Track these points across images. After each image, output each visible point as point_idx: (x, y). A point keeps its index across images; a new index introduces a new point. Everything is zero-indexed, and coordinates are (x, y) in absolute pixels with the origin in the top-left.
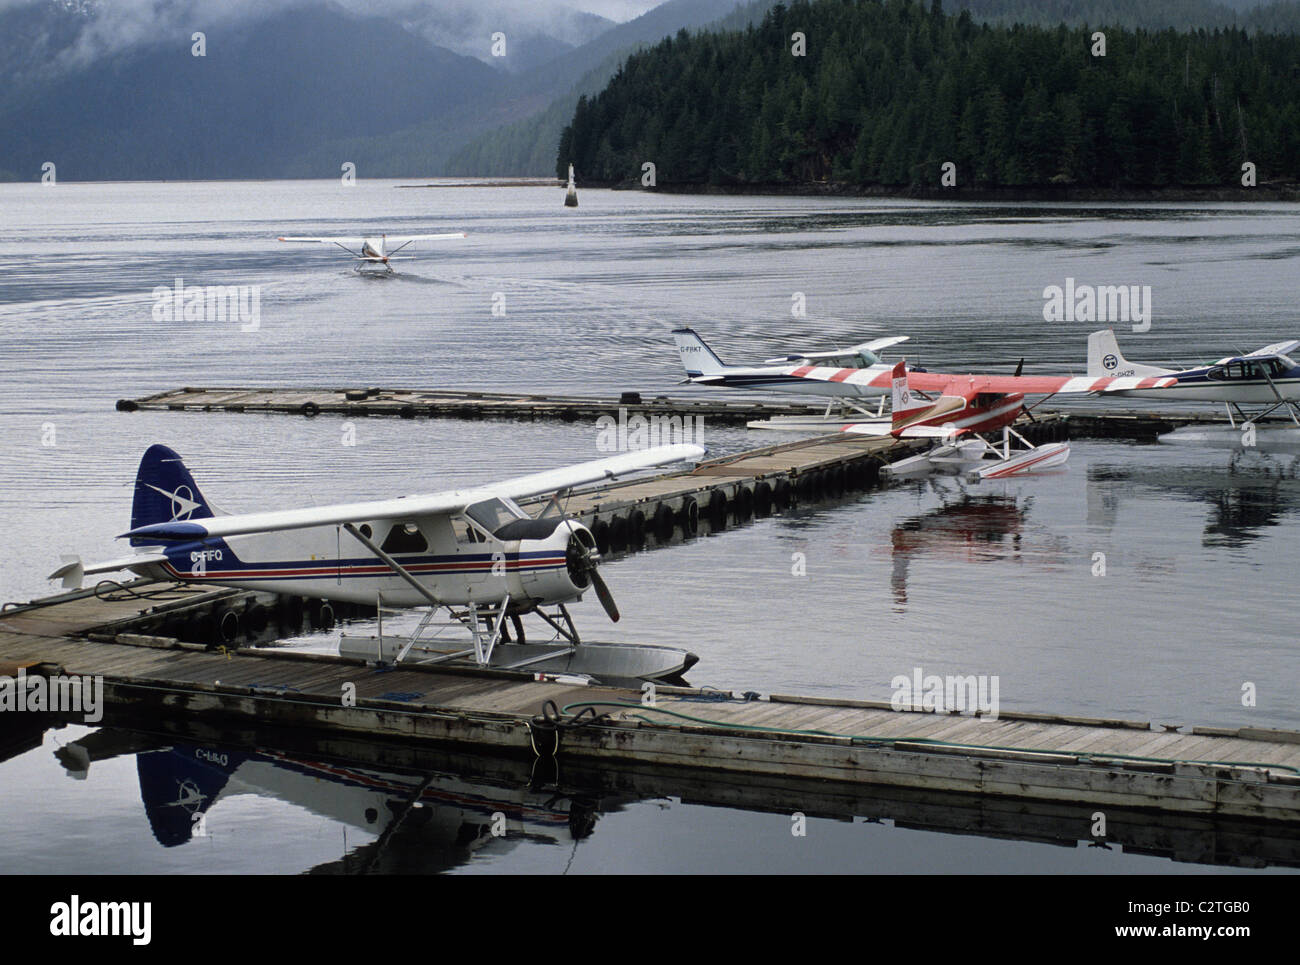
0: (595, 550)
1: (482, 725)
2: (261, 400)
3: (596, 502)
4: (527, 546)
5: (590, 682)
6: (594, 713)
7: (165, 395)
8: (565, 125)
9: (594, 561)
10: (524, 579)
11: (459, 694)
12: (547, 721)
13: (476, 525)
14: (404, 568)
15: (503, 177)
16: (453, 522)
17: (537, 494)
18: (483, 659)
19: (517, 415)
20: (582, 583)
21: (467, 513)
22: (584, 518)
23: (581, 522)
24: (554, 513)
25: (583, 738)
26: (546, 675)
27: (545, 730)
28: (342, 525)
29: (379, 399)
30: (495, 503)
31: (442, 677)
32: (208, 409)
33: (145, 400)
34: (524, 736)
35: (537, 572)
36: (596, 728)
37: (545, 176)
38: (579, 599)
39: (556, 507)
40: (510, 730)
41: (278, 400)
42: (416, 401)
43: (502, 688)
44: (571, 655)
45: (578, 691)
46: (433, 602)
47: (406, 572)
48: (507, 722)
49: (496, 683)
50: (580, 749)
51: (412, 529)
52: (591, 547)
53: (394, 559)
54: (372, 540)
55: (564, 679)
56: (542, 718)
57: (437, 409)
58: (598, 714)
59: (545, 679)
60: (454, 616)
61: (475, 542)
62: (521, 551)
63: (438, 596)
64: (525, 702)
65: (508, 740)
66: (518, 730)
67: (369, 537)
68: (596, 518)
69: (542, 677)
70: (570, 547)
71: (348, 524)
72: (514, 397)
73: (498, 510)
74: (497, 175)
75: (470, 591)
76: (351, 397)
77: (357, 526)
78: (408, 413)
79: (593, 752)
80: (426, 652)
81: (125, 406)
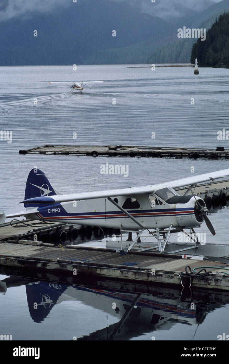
0: (205, 207)
1: (162, 275)
2: (75, 150)
3: (206, 189)
4: (179, 206)
5: (204, 259)
6: (205, 271)
7: (38, 148)
8: (194, 43)
9: (205, 212)
10: (178, 219)
11: (152, 263)
12: (187, 274)
13: (159, 198)
14: (131, 214)
15: (169, 63)
16: (150, 197)
17: (183, 186)
18: (161, 250)
19: (175, 156)
20: (201, 220)
21: (155, 193)
22: (202, 195)
23: (200, 197)
24: (189, 193)
25: (202, 281)
26: (187, 256)
27: (186, 278)
28: (107, 198)
29: (121, 150)
30: (166, 190)
31: (146, 256)
32: (55, 153)
33: (30, 150)
34: (178, 280)
35: (183, 216)
36: (206, 277)
37: (186, 63)
38: (199, 226)
39: (190, 191)
40: (172, 277)
41: (82, 150)
42: (136, 150)
43: (169, 261)
44: (196, 248)
45: (200, 262)
46: (142, 228)
47: (132, 216)
48: (171, 274)
49: (167, 259)
50: (200, 285)
51: (134, 200)
52: (204, 206)
53: (127, 211)
54: (119, 204)
55: (194, 257)
56: (185, 273)
57: (144, 153)
58: (207, 271)
59: (186, 258)
60: (150, 233)
61: (158, 204)
62: (176, 208)
63: (144, 225)
64: (178, 267)
65: (171, 281)
66: (175, 277)
67: (117, 203)
68: (206, 195)
69: (185, 257)
70: (196, 206)
71: (109, 198)
72: (174, 149)
73: (167, 192)
74: (167, 63)
75: (156, 223)
76: (110, 149)
77: (113, 198)
78: (133, 155)
79: (205, 286)
80: (139, 247)
81: (22, 152)
